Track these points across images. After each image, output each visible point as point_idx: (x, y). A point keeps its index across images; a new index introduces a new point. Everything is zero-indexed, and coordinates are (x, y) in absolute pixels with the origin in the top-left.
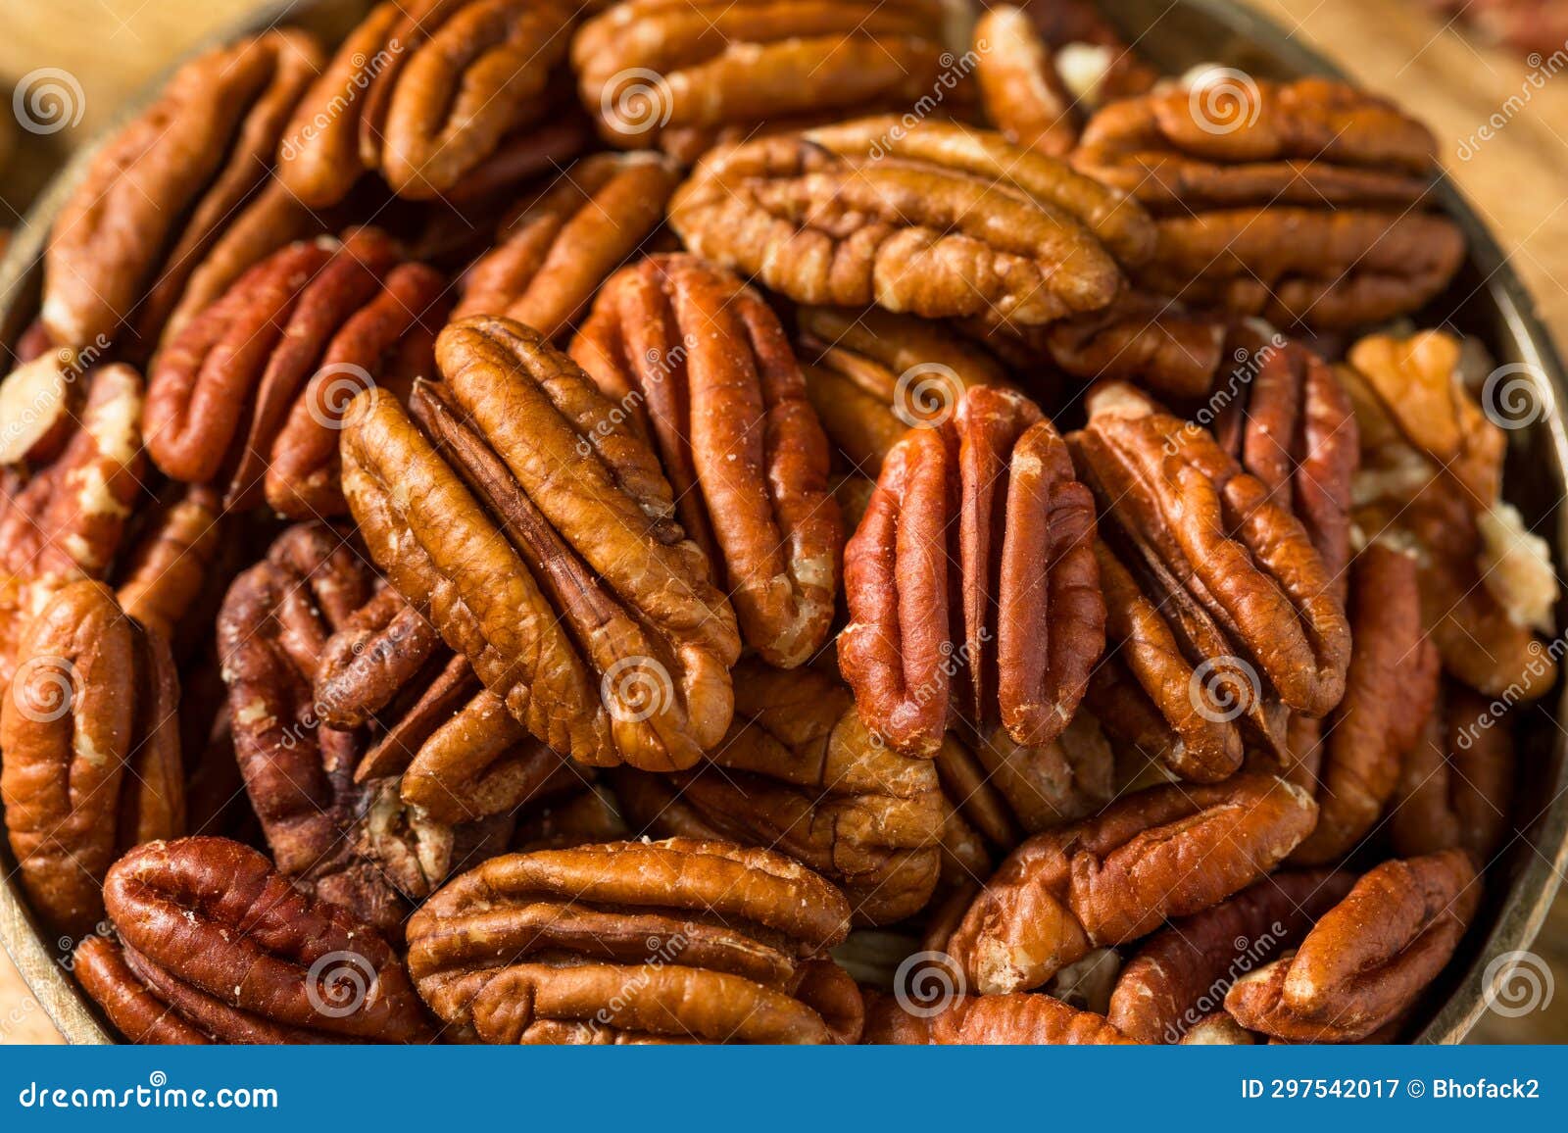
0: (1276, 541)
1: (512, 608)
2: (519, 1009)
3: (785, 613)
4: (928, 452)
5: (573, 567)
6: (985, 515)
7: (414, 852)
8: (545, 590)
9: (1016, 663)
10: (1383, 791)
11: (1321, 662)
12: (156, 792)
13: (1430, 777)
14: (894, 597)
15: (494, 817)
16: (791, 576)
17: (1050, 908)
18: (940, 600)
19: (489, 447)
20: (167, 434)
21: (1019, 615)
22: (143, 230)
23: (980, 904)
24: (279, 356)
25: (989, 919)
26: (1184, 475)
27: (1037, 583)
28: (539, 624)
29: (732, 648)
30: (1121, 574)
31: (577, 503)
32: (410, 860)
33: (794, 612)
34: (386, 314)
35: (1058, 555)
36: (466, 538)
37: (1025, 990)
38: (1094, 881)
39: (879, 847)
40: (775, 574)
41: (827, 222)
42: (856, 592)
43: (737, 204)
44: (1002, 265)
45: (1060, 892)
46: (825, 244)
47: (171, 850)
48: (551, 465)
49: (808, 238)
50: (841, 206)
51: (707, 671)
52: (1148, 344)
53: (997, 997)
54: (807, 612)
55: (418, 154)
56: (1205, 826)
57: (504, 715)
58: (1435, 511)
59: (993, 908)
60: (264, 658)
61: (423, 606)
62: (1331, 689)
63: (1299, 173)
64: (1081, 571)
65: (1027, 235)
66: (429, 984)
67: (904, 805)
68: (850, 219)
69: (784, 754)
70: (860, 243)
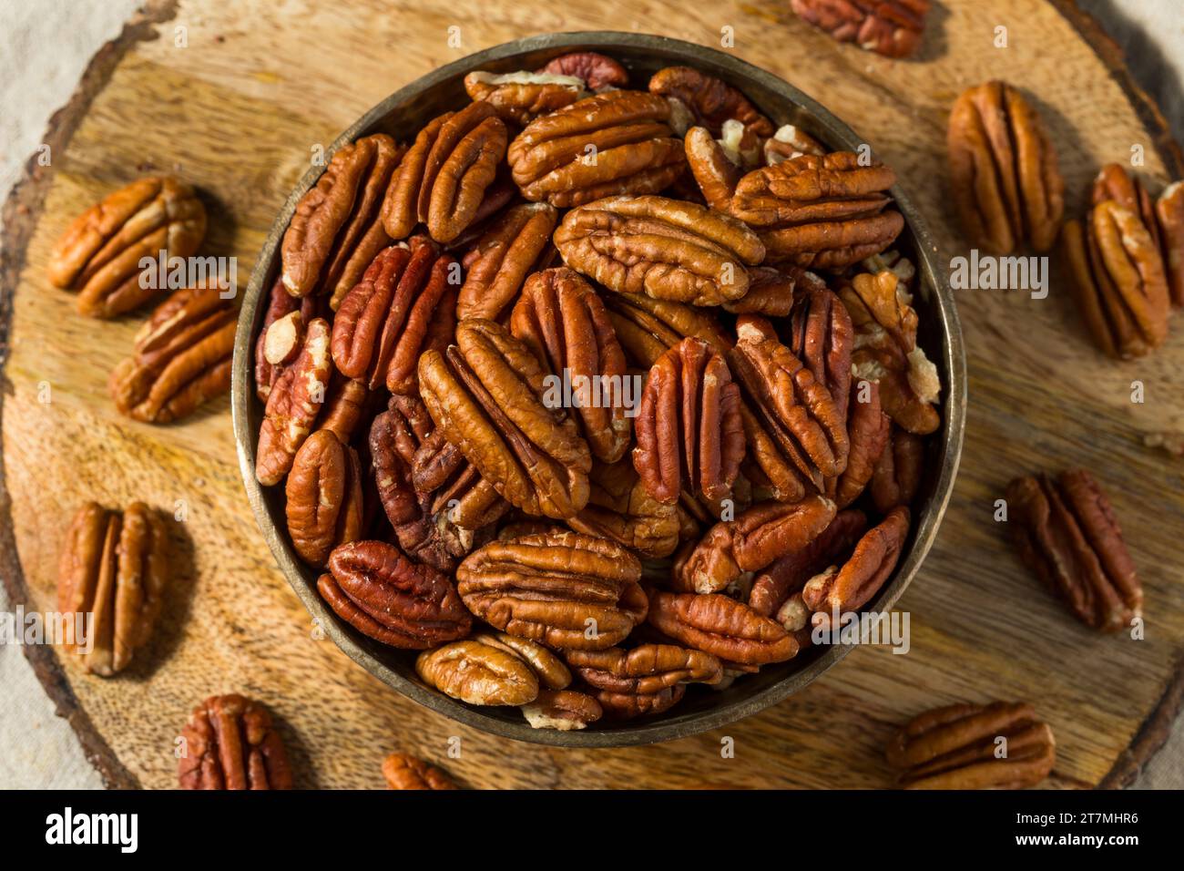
0: (817, 402)
1: (496, 457)
2: (506, 615)
3: (610, 444)
4: (668, 375)
5: (520, 438)
6: (693, 405)
7: (457, 537)
8: (509, 447)
9: (708, 471)
10: (865, 480)
11: (837, 457)
12: (352, 517)
13: (887, 469)
14: (656, 441)
15: (489, 525)
16: (612, 428)
17: (725, 560)
18: (676, 445)
19: (482, 386)
20: (342, 359)
21: (708, 451)
22: (322, 246)
23: (695, 555)
24: (388, 322)
25: (699, 562)
26: (778, 373)
27: (716, 436)
28: (507, 464)
29: (588, 466)
30: (752, 420)
31: (521, 412)
32: (456, 542)
33: (614, 444)
34: (432, 295)
35: (725, 418)
36: (475, 428)
37: (715, 593)
38: (742, 547)
39: (651, 538)
40: (605, 428)
41: (623, 259)
42: (640, 435)
43: (583, 247)
44: (699, 284)
45: (729, 552)
46: (622, 270)
47: (357, 548)
48: (509, 396)
49: (615, 266)
50: (628, 252)
51: (580, 481)
52: (762, 303)
53: (703, 596)
54: (619, 442)
55: (443, 227)
56: (789, 524)
57: (492, 490)
58: (889, 351)
59: (701, 558)
60: (390, 457)
61: (457, 445)
62: (841, 466)
63: (829, 208)
64: (735, 423)
65: (709, 270)
66: (468, 599)
67: (663, 522)
68: (633, 259)
69: (611, 500)
70: (638, 270)
